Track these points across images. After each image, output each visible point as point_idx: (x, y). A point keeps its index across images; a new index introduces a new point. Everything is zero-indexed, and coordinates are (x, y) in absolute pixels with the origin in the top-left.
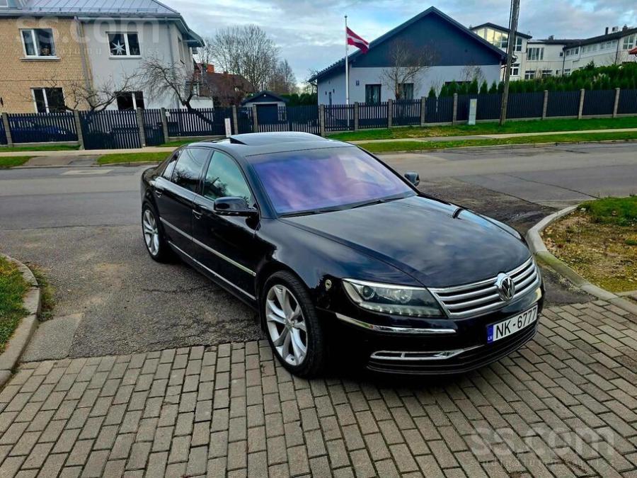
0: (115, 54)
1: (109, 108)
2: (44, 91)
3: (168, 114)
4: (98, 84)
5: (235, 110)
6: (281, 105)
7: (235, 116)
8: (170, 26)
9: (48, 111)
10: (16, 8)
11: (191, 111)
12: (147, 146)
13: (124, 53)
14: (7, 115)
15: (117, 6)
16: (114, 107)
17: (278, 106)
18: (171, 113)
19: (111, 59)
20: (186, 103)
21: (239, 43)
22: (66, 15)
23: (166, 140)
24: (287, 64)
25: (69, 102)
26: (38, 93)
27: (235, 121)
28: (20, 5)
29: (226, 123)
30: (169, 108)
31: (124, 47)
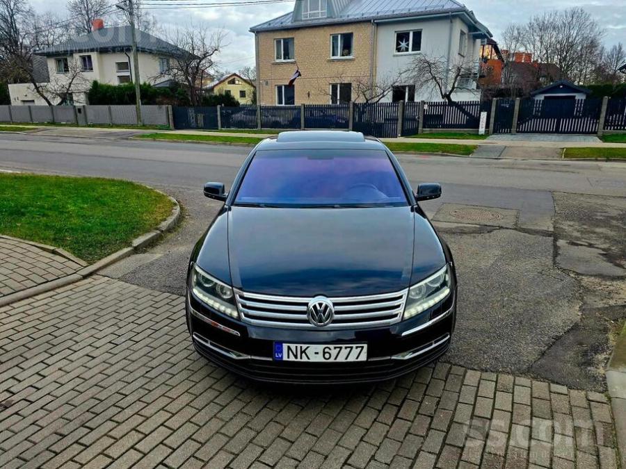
0: (399, 51)
1: (383, 101)
2: (339, 86)
3: (426, 107)
4: (379, 80)
5: (494, 104)
6: (580, 97)
7: (493, 109)
8: (453, 20)
9: (338, 103)
10: (331, 17)
11: (452, 103)
12: (402, 136)
13: (407, 50)
14: (304, 105)
15: (426, 4)
16: (388, 99)
17: (576, 98)
18: (429, 106)
19: (394, 56)
20: (447, 96)
21: (554, 28)
22: (358, 20)
23: (420, 131)
24: (620, 49)
25: (353, 96)
26: (334, 87)
27: (493, 114)
28: (334, 14)
29: (482, 117)
30: (428, 101)
31: (408, 45)
